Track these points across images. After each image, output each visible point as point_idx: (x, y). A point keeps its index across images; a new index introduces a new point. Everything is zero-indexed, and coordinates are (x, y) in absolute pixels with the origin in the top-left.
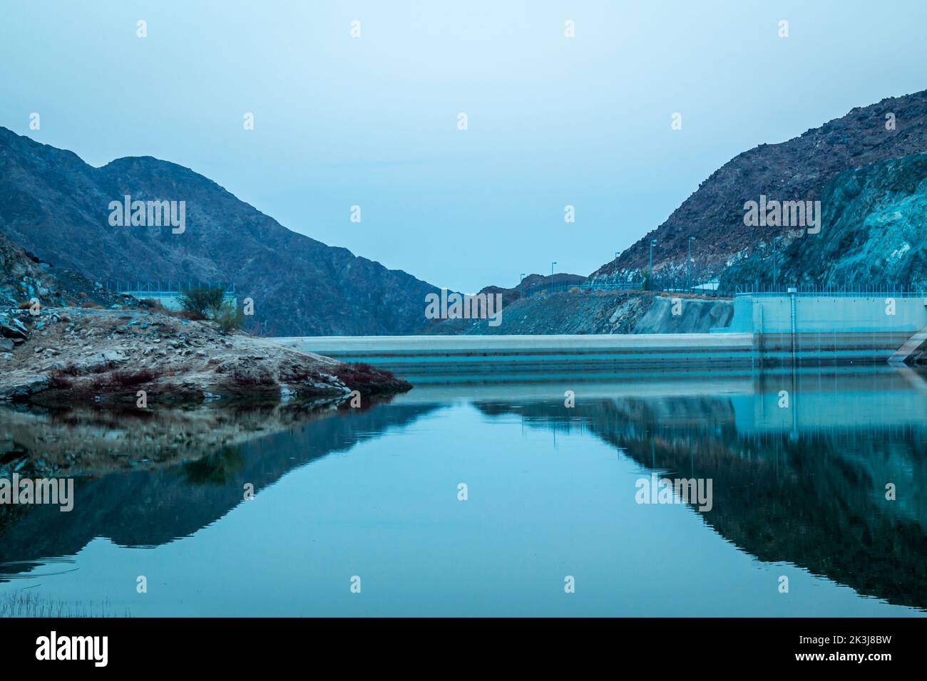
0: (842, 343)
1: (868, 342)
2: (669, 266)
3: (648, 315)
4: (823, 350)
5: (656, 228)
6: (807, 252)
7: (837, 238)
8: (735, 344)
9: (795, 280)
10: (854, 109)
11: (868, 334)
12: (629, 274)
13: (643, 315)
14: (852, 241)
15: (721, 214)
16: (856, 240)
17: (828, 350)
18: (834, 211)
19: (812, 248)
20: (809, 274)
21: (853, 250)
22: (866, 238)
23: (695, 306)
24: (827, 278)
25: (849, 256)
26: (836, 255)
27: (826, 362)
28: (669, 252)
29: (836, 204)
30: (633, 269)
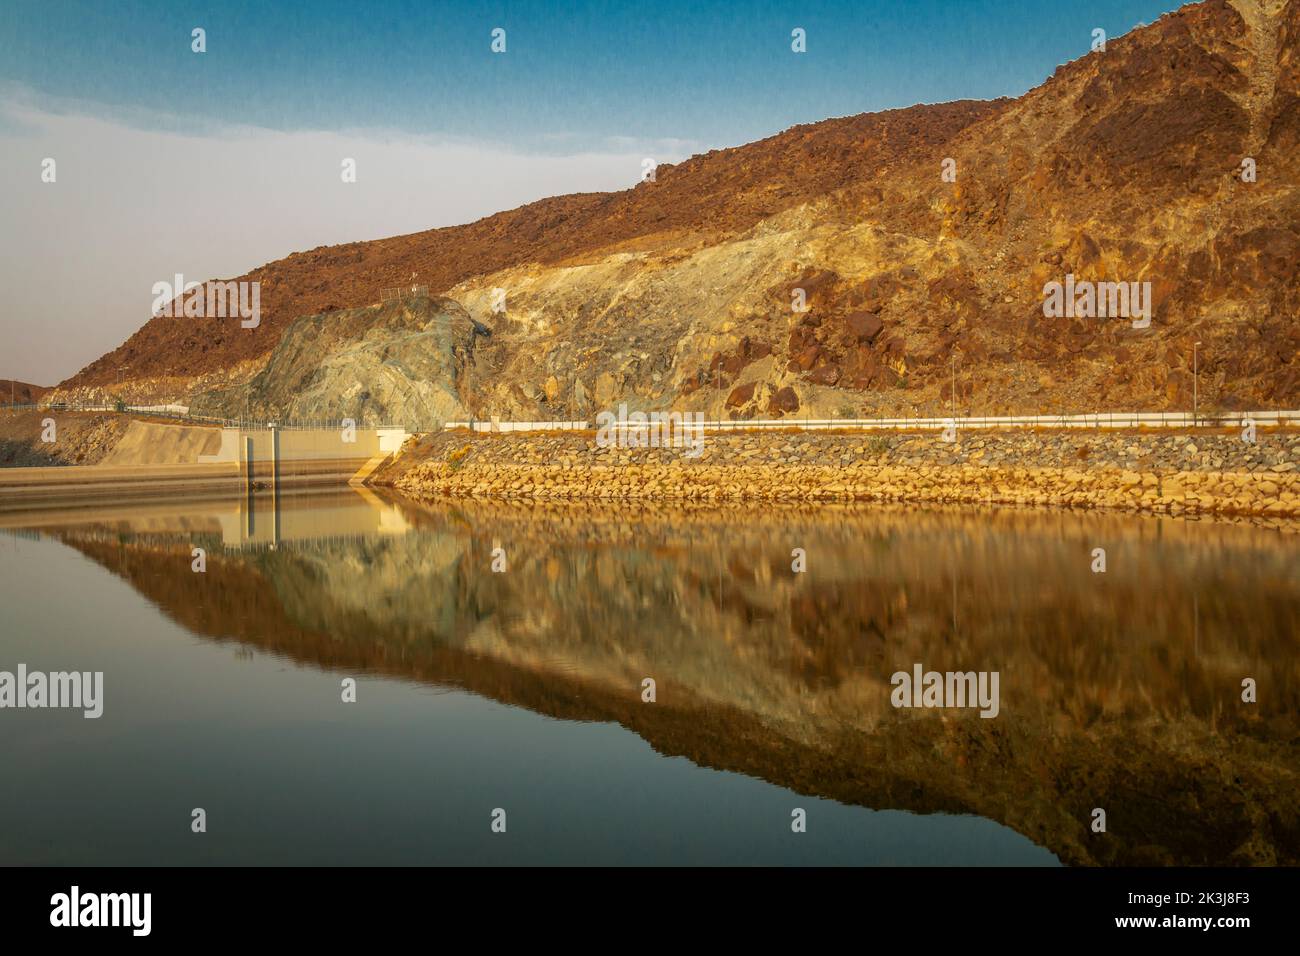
0: (313, 468)
1: (333, 467)
2: (130, 386)
3: (127, 437)
4: (297, 474)
5: (114, 350)
6: (272, 385)
7: (299, 374)
8: (225, 471)
9: (263, 409)
10: (293, 253)
11: (333, 461)
12: (90, 391)
13: (121, 437)
14: (311, 378)
15: (179, 340)
16: (315, 377)
17: (301, 474)
18: (294, 351)
19: (276, 382)
20: (275, 405)
21: (312, 386)
22: (324, 376)
23: (174, 431)
24: (291, 409)
25: (310, 390)
26: (298, 390)
27: (300, 485)
28: (129, 372)
29: (297, 345)
30: (95, 387)
